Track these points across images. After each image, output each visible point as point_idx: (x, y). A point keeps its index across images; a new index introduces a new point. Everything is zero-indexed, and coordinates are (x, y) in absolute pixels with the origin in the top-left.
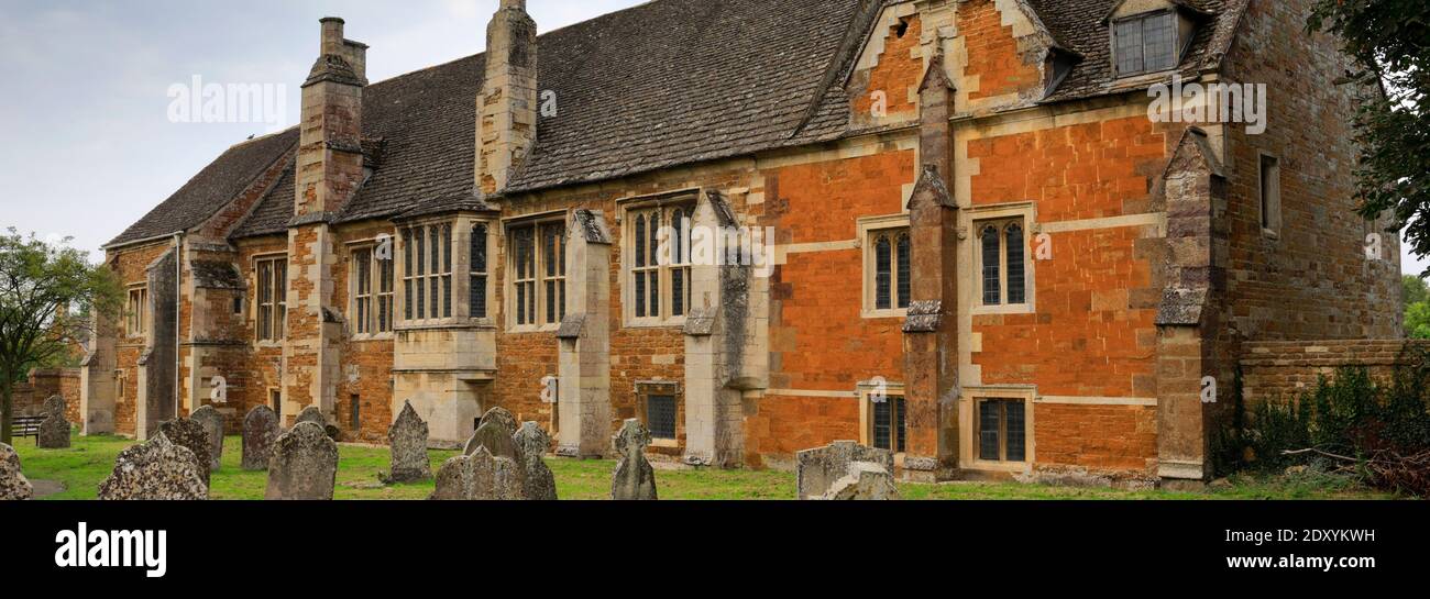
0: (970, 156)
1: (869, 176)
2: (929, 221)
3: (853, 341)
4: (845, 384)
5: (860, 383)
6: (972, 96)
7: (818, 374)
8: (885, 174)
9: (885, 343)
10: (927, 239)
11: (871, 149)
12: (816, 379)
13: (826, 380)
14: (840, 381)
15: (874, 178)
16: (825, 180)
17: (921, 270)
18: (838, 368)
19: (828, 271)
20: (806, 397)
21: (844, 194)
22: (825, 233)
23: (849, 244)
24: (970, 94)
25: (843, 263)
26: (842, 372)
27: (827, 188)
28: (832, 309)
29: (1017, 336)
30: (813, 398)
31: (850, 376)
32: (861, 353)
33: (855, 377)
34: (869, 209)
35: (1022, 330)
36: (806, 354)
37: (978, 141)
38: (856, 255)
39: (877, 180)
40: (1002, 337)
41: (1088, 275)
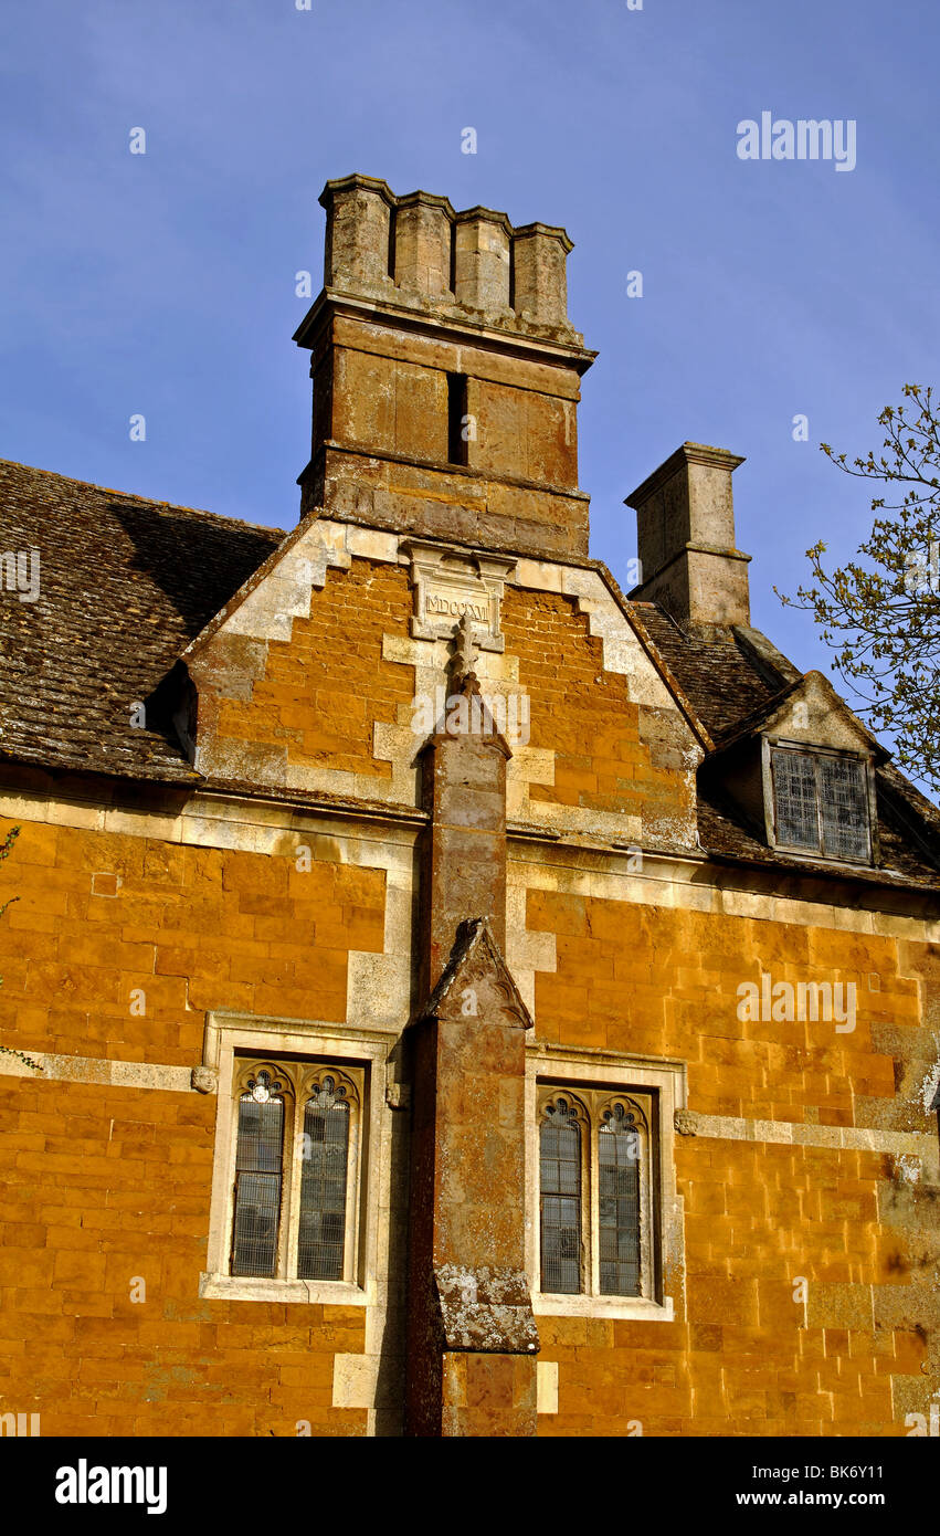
0: (533, 924)
1: (251, 905)
2: (491, 1059)
3: (166, 1366)
6: (538, 792)
8: (299, 916)
9: (273, 1375)
10: (485, 1105)
11: (261, 838)
15: (265, 914)
16: (107, 885)
17: (467, 1181)
19: (91, 1145)
21: (165, 937)
22: (93, 1032)
23: (176, 1078)
24: (532, 785)
25: (147, 1129)
27: (113, 906)
28: (96, 1261)
29: (644, 1378)
34: (246, 993)
35: (656, 1362)
37: (553, 895)
38: (196, 1115)
39: (269, 922)
40: (608, 1378)
41: (794, 1247)
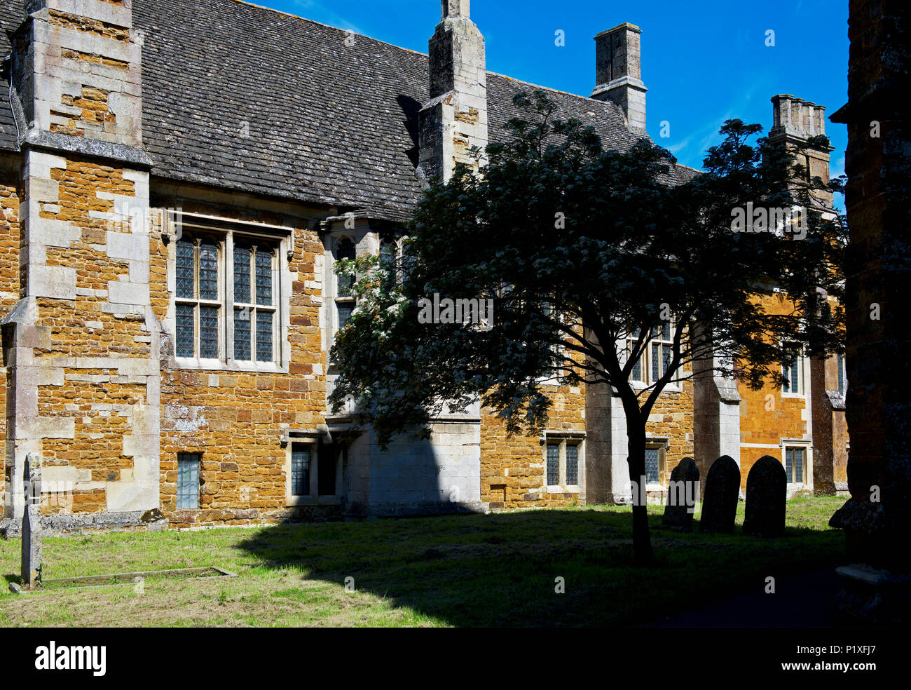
3: (777, 411)
4: (774, 439)
5: (783, 439)
7: (760, 433)
9: (793, 414)
12: (759, 437)
13: (764, 436)
14: (772, 438)
17: (829, 372)
18: (770, 429)
20: (754, 449)
26: (773, 432)
30: (758, 449)
31: (777, 434)
32: (782, 420)
33: (780, 435)
36: (753, 419)
